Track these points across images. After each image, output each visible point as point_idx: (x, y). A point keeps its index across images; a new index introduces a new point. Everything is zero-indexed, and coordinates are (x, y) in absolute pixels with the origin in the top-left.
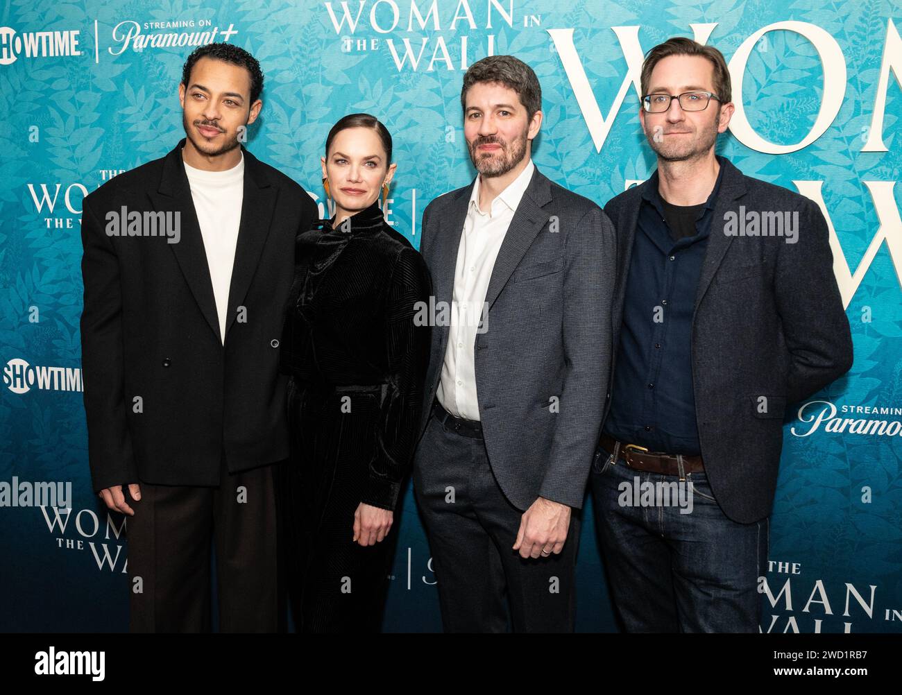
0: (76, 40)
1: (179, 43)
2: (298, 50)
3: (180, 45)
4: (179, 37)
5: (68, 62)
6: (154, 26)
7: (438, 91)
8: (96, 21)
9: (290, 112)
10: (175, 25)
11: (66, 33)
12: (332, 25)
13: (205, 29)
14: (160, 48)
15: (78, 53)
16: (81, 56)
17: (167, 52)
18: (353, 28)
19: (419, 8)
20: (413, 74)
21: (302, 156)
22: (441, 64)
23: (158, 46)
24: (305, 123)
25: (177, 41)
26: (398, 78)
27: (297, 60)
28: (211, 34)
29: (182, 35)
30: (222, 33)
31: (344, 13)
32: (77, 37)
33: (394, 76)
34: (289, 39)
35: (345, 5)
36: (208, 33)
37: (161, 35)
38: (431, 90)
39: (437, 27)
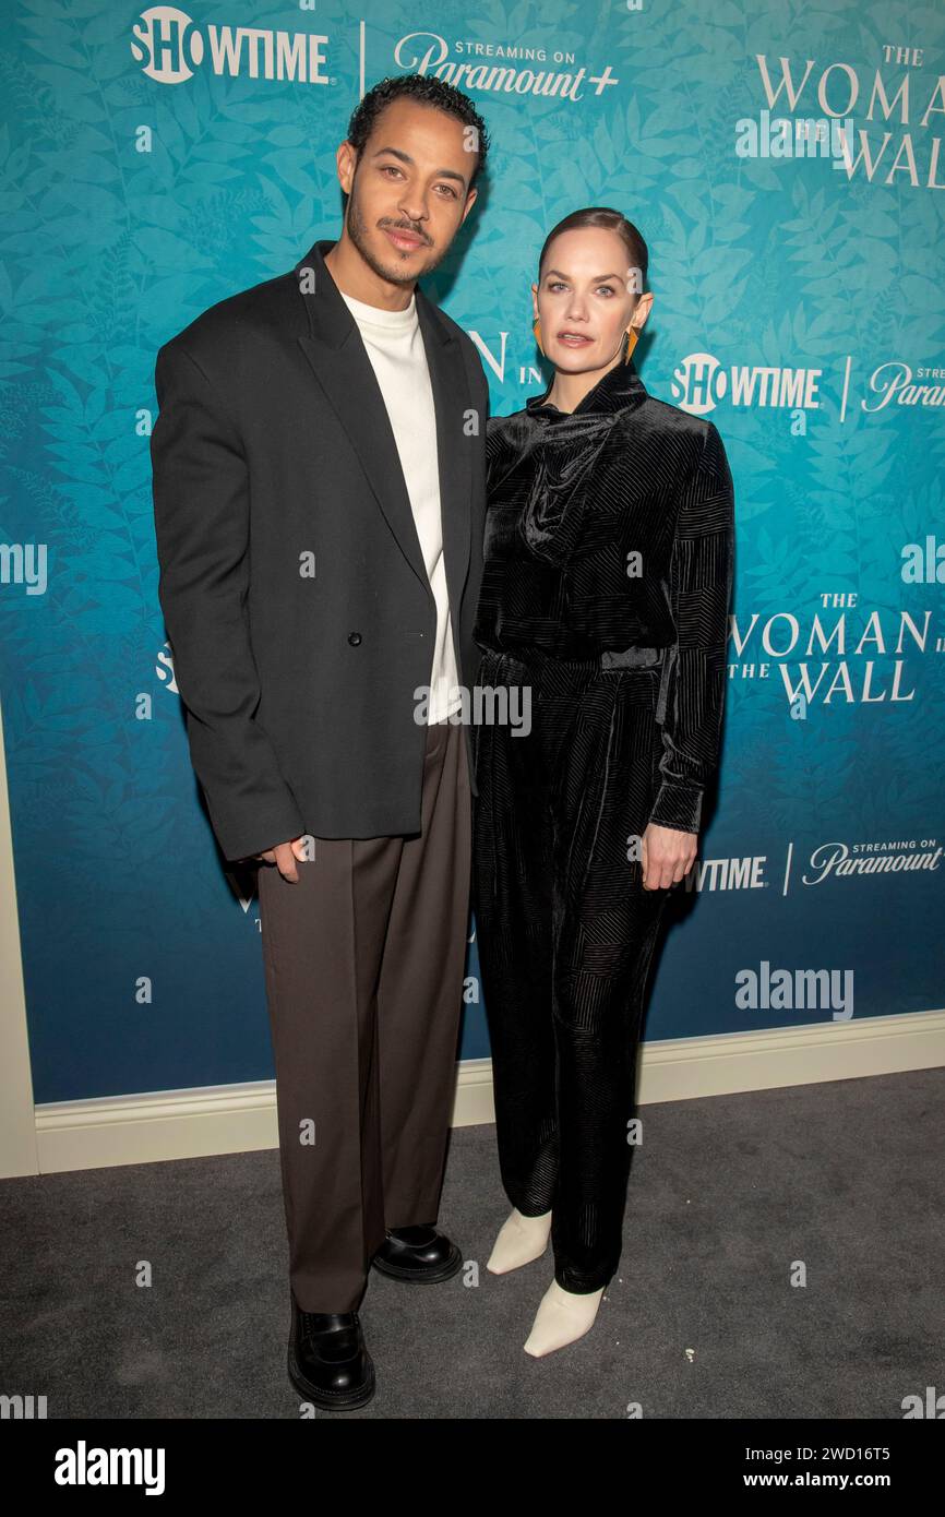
0: (320, 53)
1: (517, 86)
2: (710, 126)
3: (518, 91)
4: (517, 76)
5: (303, 95)
6: (473, 49)
7: (894, 214)
8: (363, 23)
9: (690, 226)
10: (512, 53)
11: (300, 38)
12: (764, 92)
13: (564, 68)
14: (482, 91)
15: (324, 80)
16: (329, 85)
17: (493, 100)
18: (793, 102)
19: (885, 87)
20: (868, 187)
21: (702, 298)
22: (903, 176)
23: (479, 87)
24: (710, 245)
25: (513, 83)
26: (846, 190)
27: (709, 143)
28: (574, 80)
29: (523, 74)
30: (592, 80)
31: (782, 76)
32: (322, 49)
33: (841, 186)
34: (698, 106)
35: (785, 62)
36: (569, 77)
37: (485, 69)
38: (887, 213)
39: (905, 120)
